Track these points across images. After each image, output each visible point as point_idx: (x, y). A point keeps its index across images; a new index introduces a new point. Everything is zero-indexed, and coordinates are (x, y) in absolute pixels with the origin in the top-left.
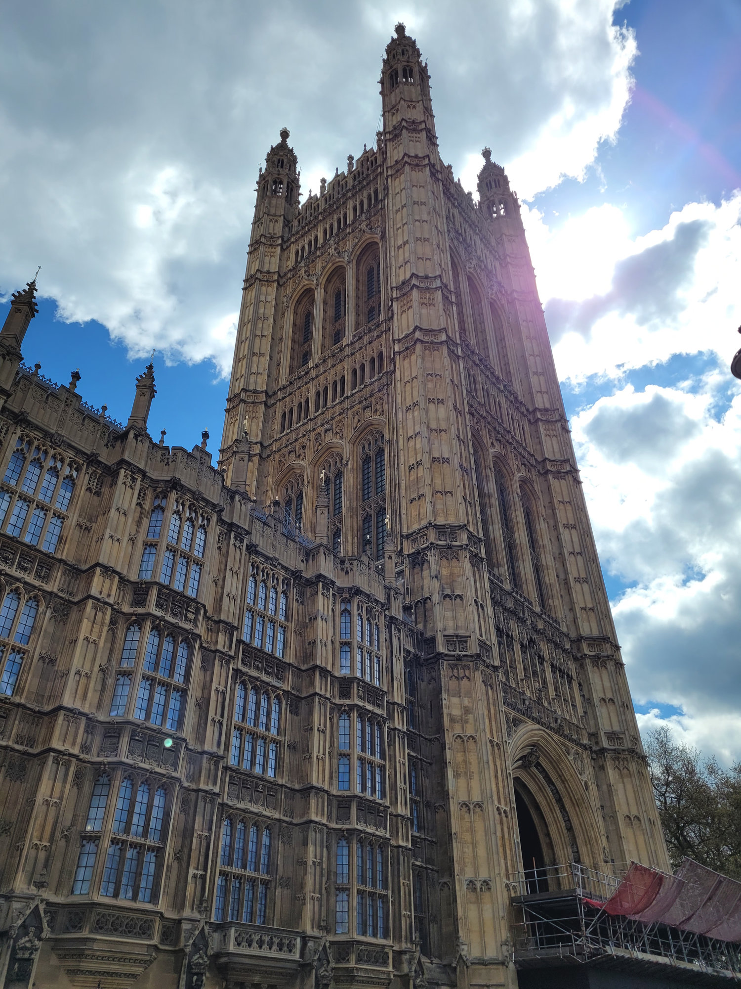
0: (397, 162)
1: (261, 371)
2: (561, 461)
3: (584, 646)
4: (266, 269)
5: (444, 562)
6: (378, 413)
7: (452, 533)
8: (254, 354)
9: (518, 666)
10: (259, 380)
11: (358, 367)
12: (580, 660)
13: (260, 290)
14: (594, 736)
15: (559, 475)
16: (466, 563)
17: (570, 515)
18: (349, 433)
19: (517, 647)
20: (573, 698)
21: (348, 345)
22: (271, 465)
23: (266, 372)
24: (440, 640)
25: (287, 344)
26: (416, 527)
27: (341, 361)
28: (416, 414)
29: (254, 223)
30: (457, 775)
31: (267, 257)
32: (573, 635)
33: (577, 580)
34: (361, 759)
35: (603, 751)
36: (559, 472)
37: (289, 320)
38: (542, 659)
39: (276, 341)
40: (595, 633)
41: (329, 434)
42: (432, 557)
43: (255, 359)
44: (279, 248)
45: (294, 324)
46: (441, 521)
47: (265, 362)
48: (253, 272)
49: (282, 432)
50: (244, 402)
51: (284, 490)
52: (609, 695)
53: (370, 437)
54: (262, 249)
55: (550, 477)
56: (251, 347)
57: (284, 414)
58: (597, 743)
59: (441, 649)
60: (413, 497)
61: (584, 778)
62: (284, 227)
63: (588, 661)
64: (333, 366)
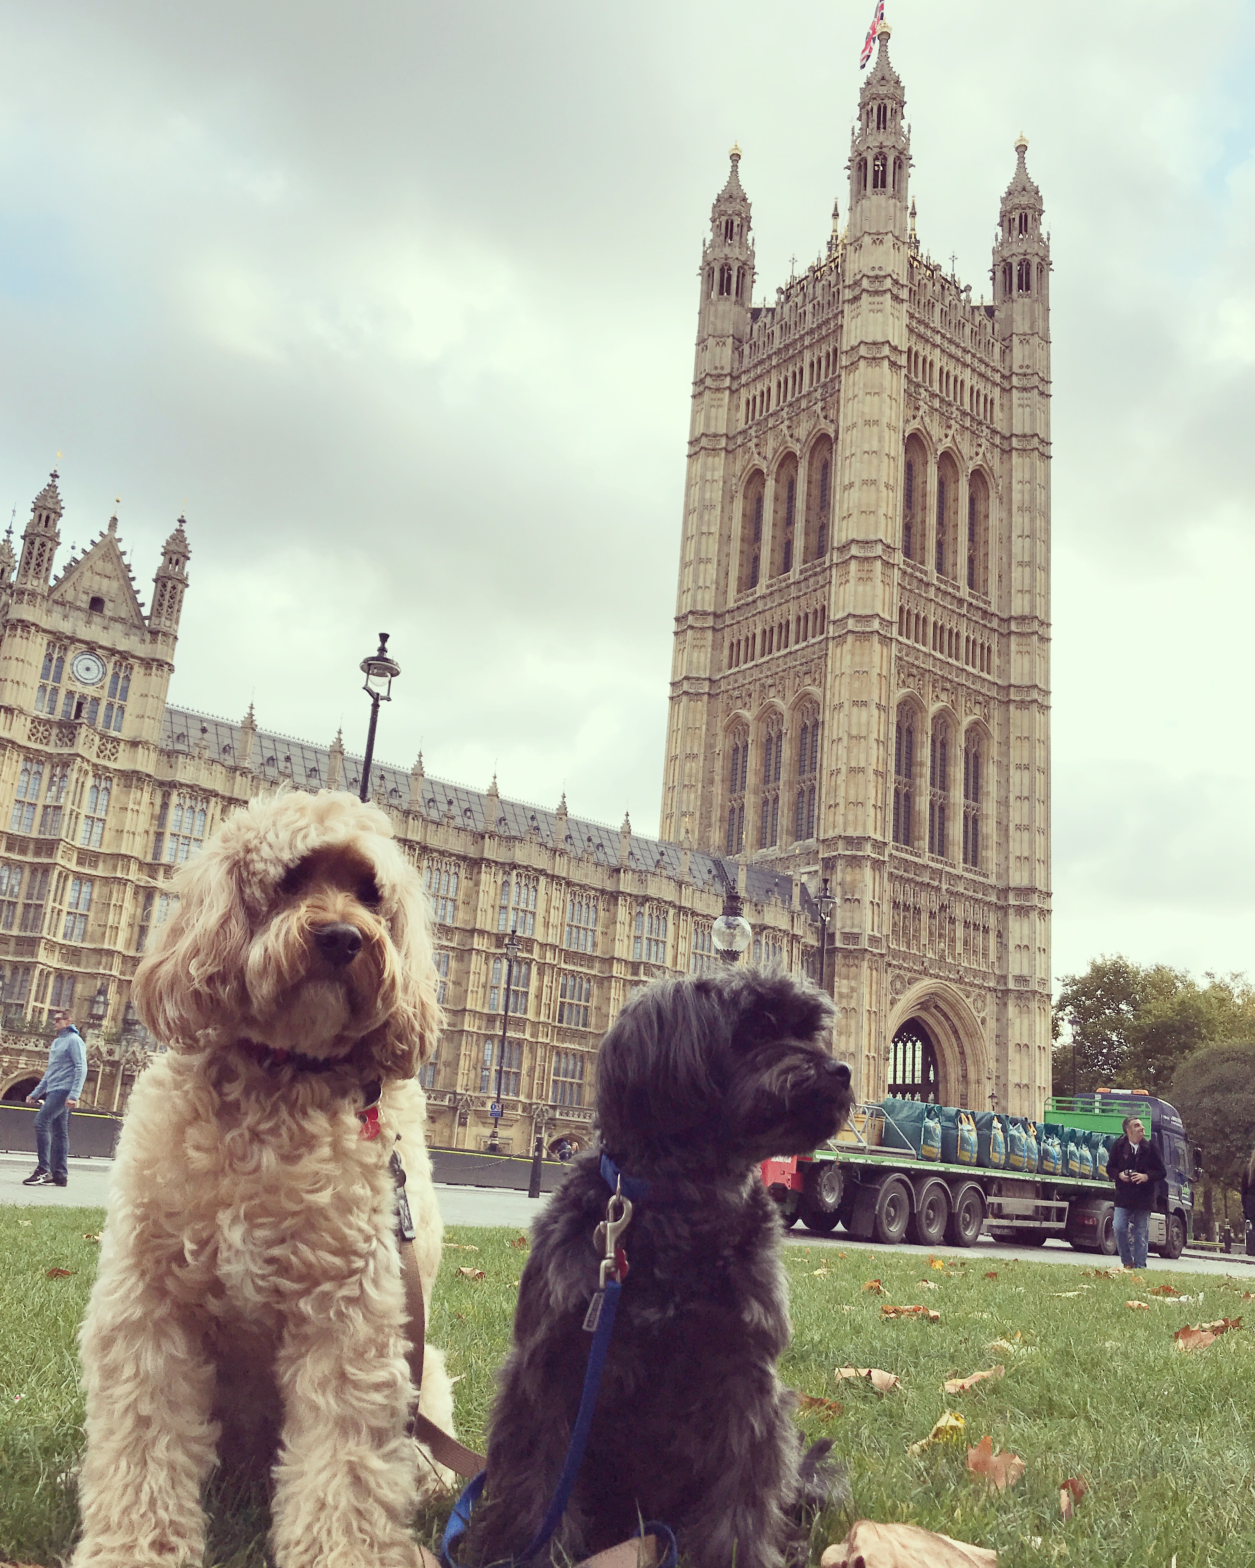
0: (852, 349)
1: (708, 584)
2: (1028, 687)
3: (1011, 895)
4: (712, 430)
5: (849, 869)
6: (817, 682)
7: (859, 843)
8: (701, 561)
9: (923, 933)
10: (707, 597)
11: (802, 615)
12: (1004, 909)
13: (705, 464)
14: (1003, 978)
15: (1023, 705)
16: (868, 872)
17: (1026, 754)
18: (791, 698)
19: (925, 916)
20: (986, 949)
21: (794, 583)
22: (720, 704)
23: (714, 587)
24: (838, 936)
25: (736, 545)
26: (831, 834)
27: (787, 601)
28: (841, 715)
29: (698, 344)
31: (713, 409)
32: (1001, 885)
33: (1018, 827)
35: (1008, 991)
36: (1022, 702)
37: (738, 507)
38: (952, 921)
39: (725, 539)
40: (1025, 883)
41: (773, 689)
42: (840, 865)
43: (702, 566)
44: (727, 392)
45: (744, 515)
46: (850, 832)
47: (712, 570)
48: (697, 434)
49: (730, 668)
50: (691, 627)
51: (732, 736)
52: (1025, 943)
53: (809, 706)
54: (707, 395)
55: (1012, 707)
56: (698, 551)
57: (732, 644)
58: (1006, 984)
59: (838, 944)
60: (832, 802)
61: (982, 1015)
62: (733, 352)
63: (1011, 911)
64: (780, 605)
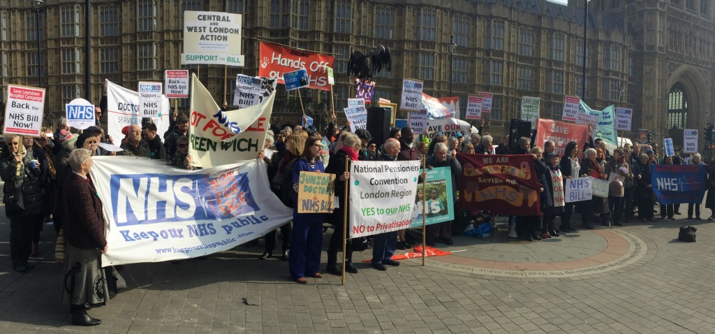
5: (650, 16)
9: (682, 44)
16: (658, 17)
19: (683, 37)
24: (645, 47)
30: (646, 89)
34: (612, 92)
38: (695, 39)
42: (646, 14)
59: (645, 50)
61: (706, 80)
